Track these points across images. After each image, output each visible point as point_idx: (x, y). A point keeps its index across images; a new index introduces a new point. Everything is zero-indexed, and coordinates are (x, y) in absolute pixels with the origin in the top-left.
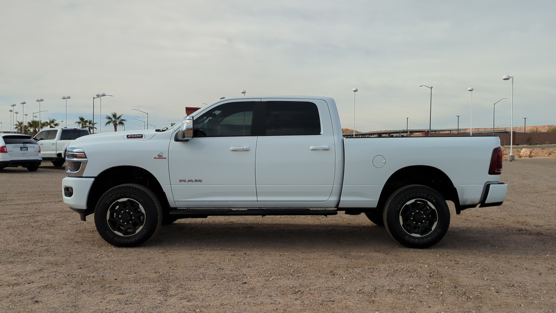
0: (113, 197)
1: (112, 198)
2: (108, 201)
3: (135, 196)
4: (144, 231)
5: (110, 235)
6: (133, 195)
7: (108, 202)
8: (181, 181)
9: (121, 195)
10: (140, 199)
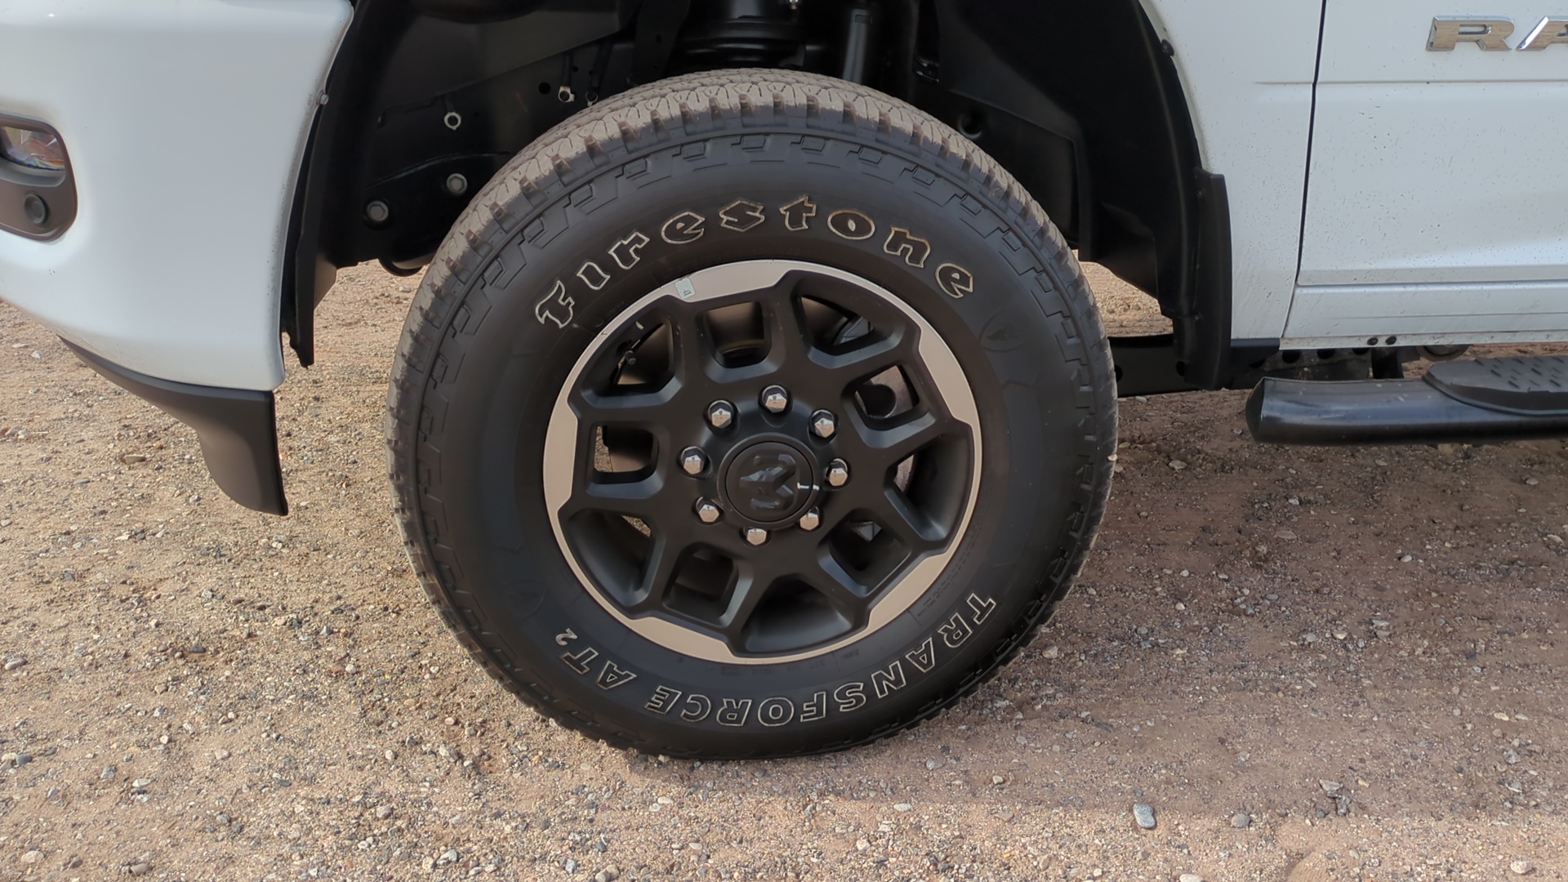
0: (623, 252)
1: (609, 266)
2: (552, 305)
3: (882, 233)
4: (968, 615)
5: (596, 665)
6: (863, 228)
7: (561, 313)
8: (1443, 37)
9: (711, 224)
10: (946, 274)
